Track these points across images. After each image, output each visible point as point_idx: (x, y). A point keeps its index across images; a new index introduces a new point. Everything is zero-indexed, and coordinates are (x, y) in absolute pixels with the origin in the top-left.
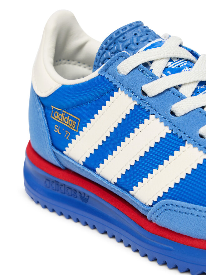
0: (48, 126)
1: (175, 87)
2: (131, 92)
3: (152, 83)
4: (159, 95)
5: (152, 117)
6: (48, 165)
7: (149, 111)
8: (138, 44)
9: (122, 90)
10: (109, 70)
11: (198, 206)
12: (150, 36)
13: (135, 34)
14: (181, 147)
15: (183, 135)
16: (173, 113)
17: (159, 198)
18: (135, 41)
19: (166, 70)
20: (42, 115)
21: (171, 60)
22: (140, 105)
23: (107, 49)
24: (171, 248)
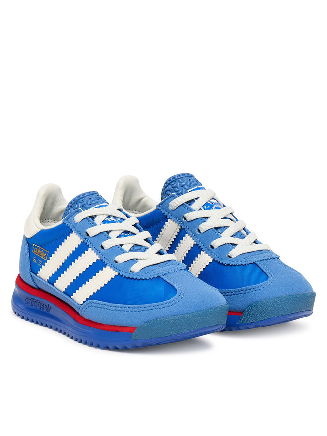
0: (30, 258)
1: (106, 232)
2: (80, 234)
3: (93, 228)
4: (96, 235)
5: (90, 249)
6: (27, 286)
7: (88, 246)
8: (90, 204)
9: (75, 232)
10: (69, 220)
11: (107, 303)
12: (100, 201)
13: (90, 199)
14: (104, 268)
15: (106, 261)
16: (102, 248)
17: (87, 299)
18: (89, 203)
19: (104, 222)
20: (27, 251)
21: (109, 216)
22: (84, 242)
23: (71, 207)
24: (91, 332)
